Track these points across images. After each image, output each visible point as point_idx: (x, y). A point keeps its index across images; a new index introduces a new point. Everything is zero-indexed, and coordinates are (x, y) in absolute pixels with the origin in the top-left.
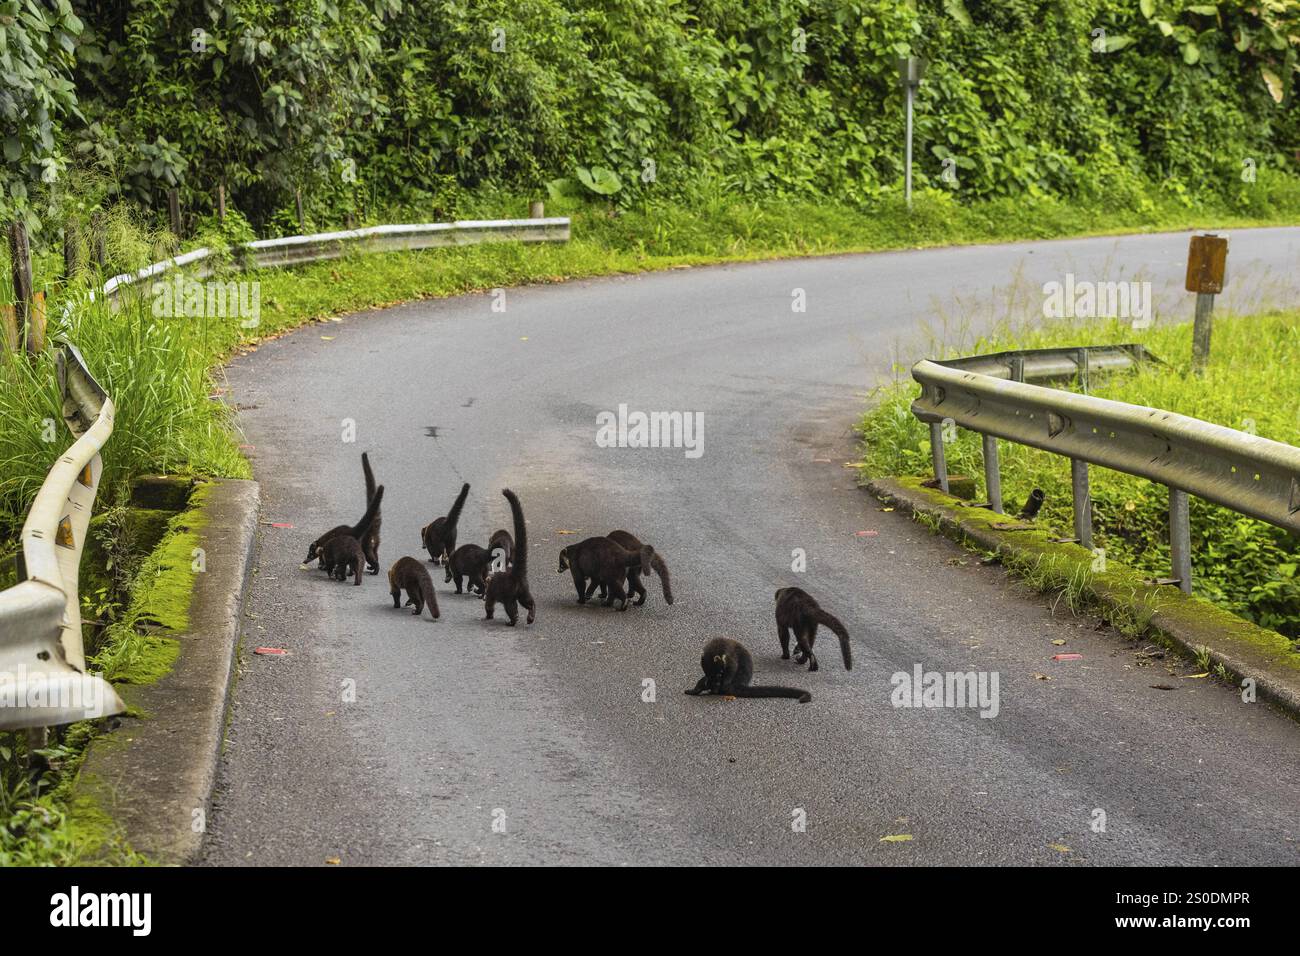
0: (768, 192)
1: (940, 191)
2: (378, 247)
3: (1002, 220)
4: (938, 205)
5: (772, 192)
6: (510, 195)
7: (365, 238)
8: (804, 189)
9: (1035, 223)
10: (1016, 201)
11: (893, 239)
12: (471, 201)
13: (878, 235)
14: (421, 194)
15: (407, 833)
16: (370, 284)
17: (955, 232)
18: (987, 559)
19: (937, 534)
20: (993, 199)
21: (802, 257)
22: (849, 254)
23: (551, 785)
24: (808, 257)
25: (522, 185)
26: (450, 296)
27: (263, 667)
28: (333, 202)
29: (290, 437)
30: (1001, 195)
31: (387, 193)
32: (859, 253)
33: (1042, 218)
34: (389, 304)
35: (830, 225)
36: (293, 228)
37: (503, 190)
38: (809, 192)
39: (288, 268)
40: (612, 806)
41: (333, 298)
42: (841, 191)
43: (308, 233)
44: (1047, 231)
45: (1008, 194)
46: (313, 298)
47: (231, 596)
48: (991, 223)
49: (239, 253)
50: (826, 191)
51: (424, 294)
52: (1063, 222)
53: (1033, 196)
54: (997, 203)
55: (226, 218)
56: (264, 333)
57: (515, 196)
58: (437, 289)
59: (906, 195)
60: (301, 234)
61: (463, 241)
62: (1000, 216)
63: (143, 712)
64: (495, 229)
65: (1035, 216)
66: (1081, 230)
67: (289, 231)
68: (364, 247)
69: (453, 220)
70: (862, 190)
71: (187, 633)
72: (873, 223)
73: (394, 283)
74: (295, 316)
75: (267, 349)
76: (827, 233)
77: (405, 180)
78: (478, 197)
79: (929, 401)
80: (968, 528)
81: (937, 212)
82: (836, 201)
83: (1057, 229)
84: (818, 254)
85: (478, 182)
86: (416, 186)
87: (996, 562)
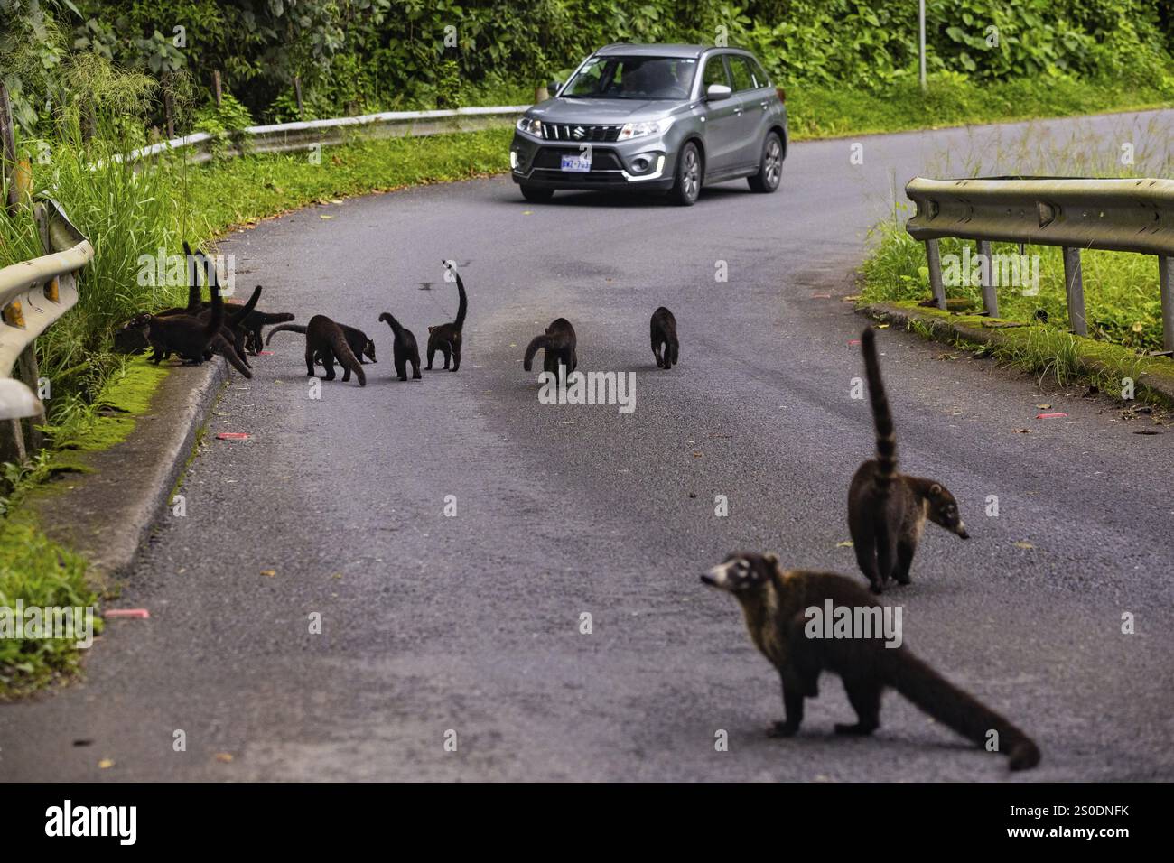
0: (779, 78)
1: (956, 73)
2: (380, 135)
3: (1020, 101)
4: (954, 87)
5: (783, 77)
6: (517, 87)
7: (367, 125)
8: (816, 74)
9: (1054, 103)
10: (1033, 82)
11: (908, 122)
12: (477, 93)
13: (893, 118)
14: (425, 87)
15: (348, 554)
16: (372, 169)
17: (971, 113)
18: (978, 353)
19: (931, 339)
20: (1010, 80)
21: (815, 140)
22: (863, 136)
23: (504, 518)
24: (821, 139)
25: (528, 76)
26: (454, 181)
27: (223, 447)
28: (336, 97)
29: (280, 293)
30: (1018, 75)
31: (391, 87)
32: (873, 135)
33: (1061, 98)
34: (393, 189)
35: (843, 109)
36: (293, 115)
37: (509, 82)
38: (822, 77)
39: (289, 153)
40: (563, 530)
41: (334, 182)
42: (854, 76)
43: (307, 120)
44: (1065, 111)
45: (1025, 75)
46: (314, 181)
47: (195, 391)
48: (1009, 104)
49: (237, 138)
50: (839, 77)
51: (428, 179)
52: (1083, 101)
53: (1051, 76)
54: (1014, 84)
55: (222, 102)
56: (263, 214)
57: (521, 88)
58: (441, 174)
59: (920, 77)
60: (300, 120)
61: (467, 128)
62: (1018, 96)
63: (88, 468)
64: (500, 115)
65: (1054, 96)
66: (1101, 108)
67: (290, 117)
68: (366, 133)
69: (456, 107)
70: (875, 73)
71: (145, 415)
72: (888, 106)
73: (397, 168)
74: (294, 198)
75: (265, 226)
76: (840, 117)
77: (410, 74)
78: (483, 89)
79: (924, 217)
80: (960, 329)
81: (953, 93)
82: (850, 85)
83: (1076, 107)
84: (831, 136)
85: (484, 74)
86: (420, 80)
87: (987, 355)
